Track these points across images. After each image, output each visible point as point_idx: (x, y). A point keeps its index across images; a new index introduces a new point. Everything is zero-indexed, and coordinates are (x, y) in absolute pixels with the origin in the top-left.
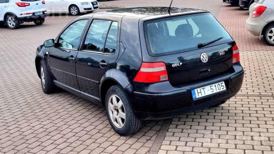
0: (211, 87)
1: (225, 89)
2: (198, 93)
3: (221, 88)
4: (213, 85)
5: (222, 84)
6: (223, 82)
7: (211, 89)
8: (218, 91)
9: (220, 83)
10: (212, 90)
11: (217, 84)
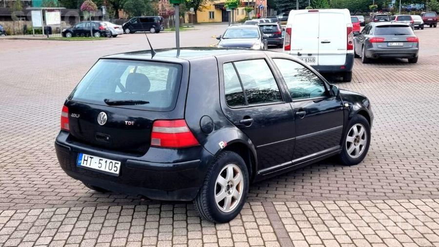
0: (100, 160)
1: (118, 172)
2: (84, 160)
3: (113, 169)
4: (105, 160)
5: (116, 165)
6: (120, 163)
7: (100, 163)
8: (107, 170)
9: (114, 162)
10: (100, 165)
11: (109, 161)
